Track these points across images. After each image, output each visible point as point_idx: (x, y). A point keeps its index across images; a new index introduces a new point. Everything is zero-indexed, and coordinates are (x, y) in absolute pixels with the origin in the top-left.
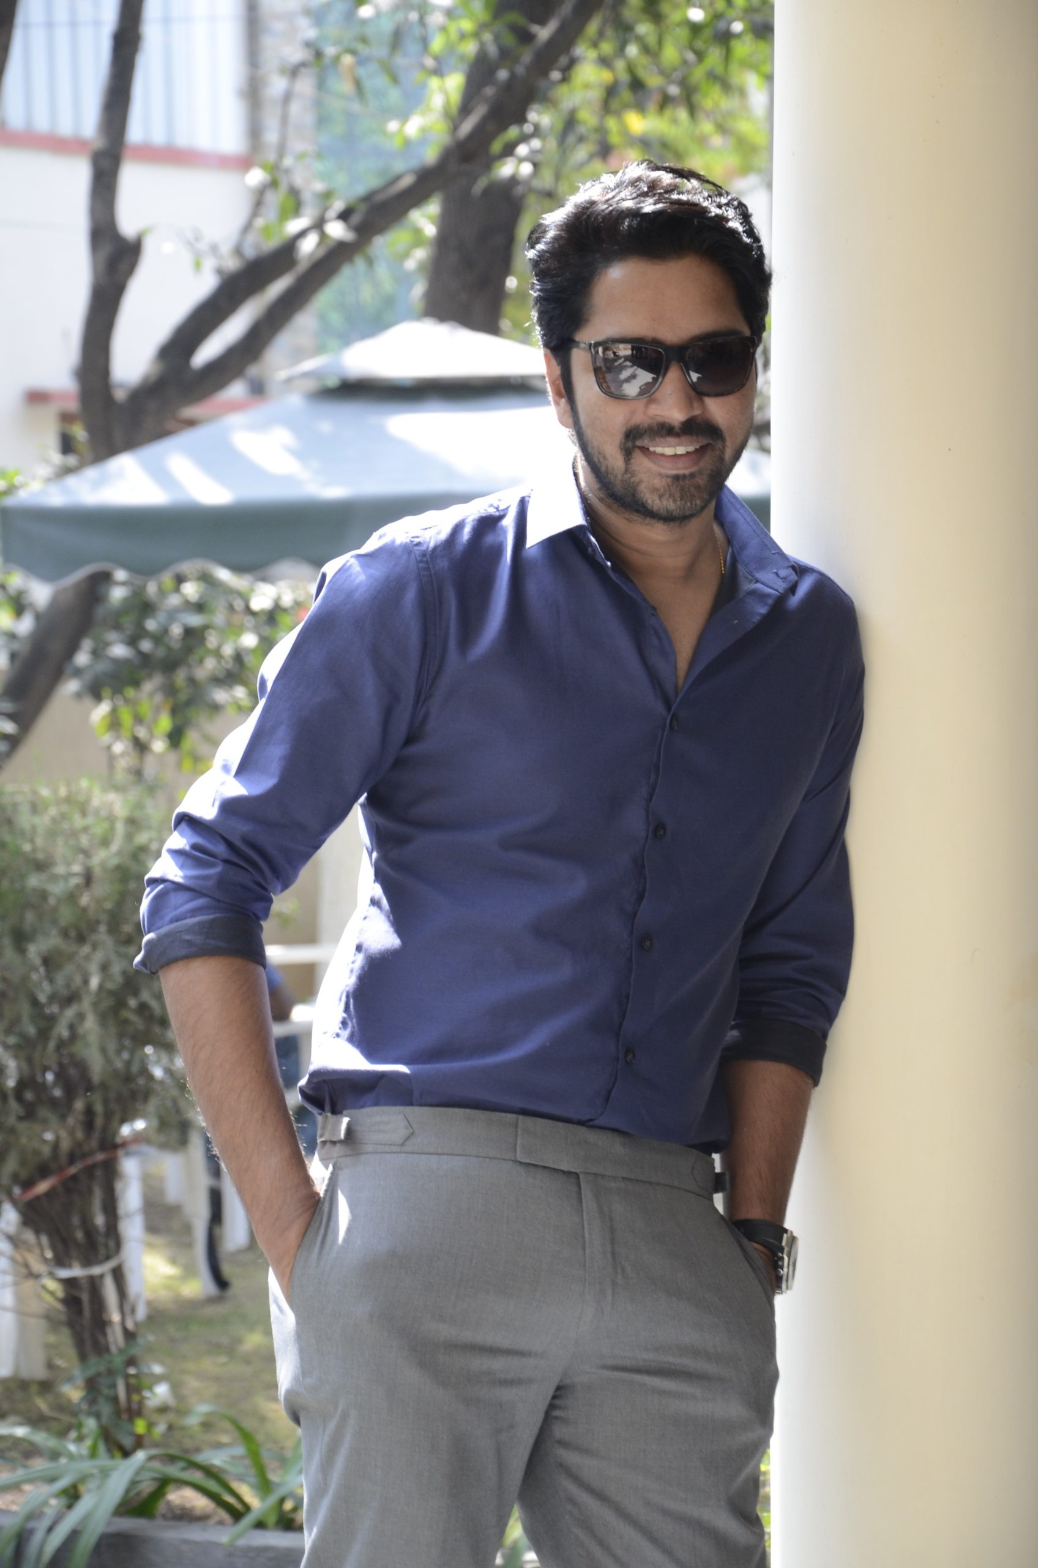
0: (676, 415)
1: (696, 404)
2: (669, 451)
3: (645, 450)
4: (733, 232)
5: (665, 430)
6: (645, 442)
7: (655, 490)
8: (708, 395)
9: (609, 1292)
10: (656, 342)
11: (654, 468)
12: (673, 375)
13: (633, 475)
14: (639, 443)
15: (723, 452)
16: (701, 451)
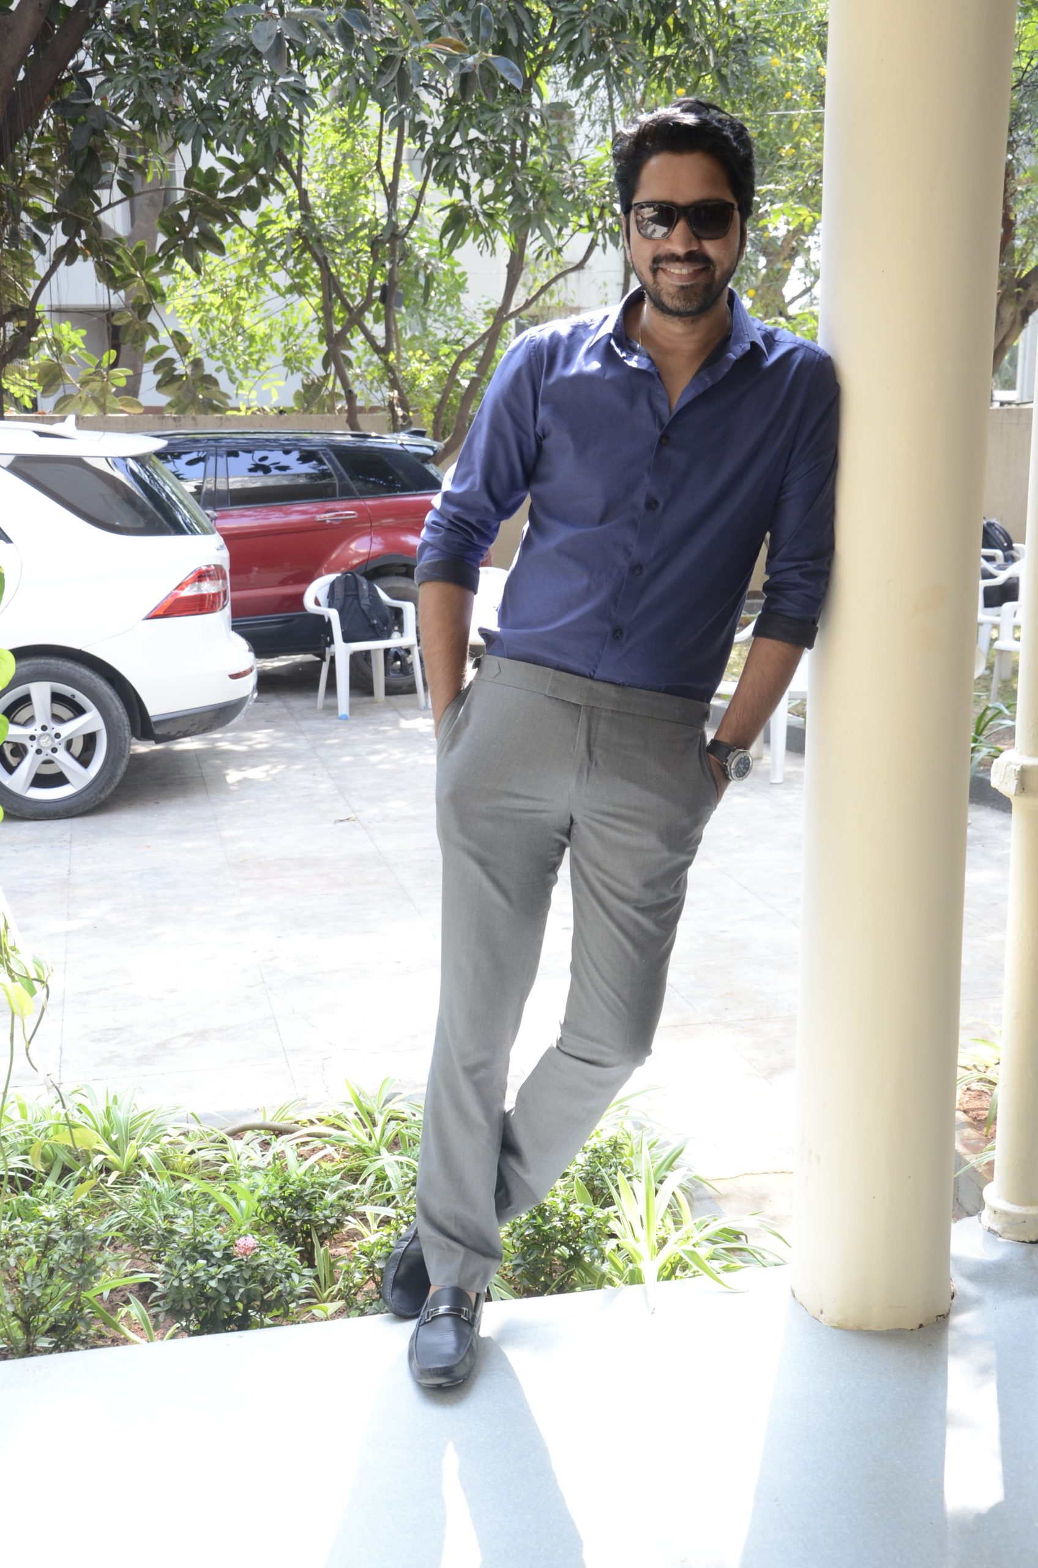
0: (680, 250)
1: (694, 243)
2: (677, 271)
3: (664, 270)
4: (726, 138)
5: (674, 258)
6: (663, 265)
7: (669, 294)
8: (704, 239)
9: (585, 773)
10: (672, 204)
11: (669, 281)
12: (681, 227)
13: (658, 284)
14: (661, 265)
15: (714, 272)
16: (697, 273)
